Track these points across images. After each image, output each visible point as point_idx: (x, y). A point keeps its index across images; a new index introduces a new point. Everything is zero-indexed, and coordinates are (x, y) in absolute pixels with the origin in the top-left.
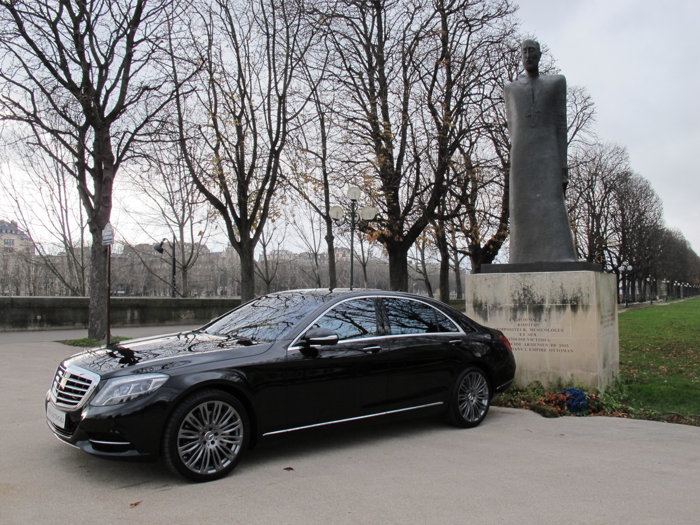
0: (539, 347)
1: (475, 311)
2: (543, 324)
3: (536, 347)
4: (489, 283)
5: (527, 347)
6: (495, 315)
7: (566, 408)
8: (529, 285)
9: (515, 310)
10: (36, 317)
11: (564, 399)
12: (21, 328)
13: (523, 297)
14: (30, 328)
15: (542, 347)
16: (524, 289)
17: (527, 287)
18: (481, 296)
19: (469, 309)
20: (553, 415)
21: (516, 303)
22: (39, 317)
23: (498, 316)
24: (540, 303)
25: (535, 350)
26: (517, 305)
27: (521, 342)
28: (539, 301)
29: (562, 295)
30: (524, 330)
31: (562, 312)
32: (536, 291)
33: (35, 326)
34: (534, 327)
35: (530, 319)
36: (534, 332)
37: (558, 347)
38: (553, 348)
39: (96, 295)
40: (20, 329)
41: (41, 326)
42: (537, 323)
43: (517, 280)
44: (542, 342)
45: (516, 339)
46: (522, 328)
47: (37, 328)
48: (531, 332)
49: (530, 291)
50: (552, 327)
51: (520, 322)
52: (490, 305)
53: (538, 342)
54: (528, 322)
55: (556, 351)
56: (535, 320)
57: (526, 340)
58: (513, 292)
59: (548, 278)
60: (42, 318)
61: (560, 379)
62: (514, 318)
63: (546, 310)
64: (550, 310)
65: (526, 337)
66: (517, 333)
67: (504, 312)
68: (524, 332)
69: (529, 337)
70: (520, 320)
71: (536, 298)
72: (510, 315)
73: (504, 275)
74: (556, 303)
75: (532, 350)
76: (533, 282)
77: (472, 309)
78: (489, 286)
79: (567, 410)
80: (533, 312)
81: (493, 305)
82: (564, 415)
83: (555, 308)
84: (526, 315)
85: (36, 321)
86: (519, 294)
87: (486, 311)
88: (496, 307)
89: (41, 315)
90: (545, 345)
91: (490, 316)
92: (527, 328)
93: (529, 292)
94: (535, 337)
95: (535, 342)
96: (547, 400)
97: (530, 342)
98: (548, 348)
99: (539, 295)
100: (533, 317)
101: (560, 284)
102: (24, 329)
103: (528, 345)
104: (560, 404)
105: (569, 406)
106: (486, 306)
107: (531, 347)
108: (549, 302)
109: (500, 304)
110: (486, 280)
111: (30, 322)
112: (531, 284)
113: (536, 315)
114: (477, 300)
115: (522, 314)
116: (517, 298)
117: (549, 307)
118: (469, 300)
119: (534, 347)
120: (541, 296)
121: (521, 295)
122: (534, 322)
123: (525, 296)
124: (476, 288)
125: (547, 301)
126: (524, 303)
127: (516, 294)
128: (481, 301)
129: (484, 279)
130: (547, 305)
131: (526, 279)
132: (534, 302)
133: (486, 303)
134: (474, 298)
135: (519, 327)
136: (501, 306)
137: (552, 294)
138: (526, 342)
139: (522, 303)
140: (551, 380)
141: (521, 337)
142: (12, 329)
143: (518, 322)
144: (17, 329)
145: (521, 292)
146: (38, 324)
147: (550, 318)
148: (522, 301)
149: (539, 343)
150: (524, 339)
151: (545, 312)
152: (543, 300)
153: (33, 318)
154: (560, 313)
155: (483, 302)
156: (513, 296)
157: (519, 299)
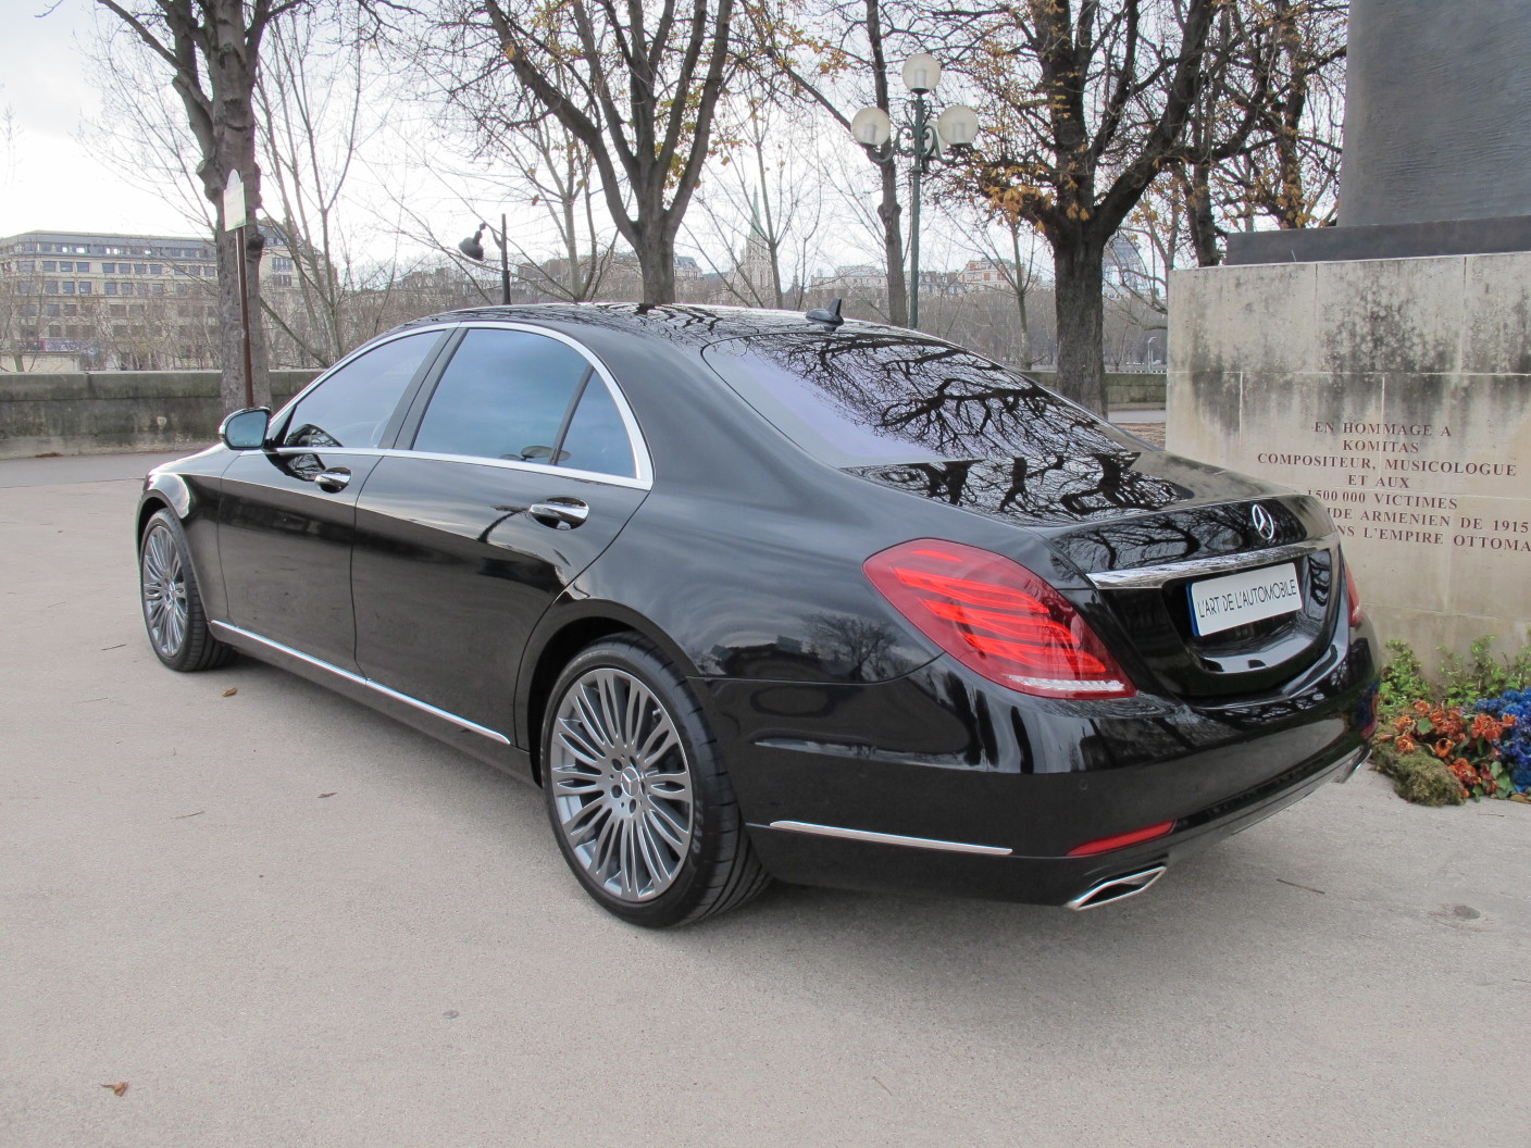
0: (1416, 528)
1: (1197, 393)
2: (1438, 447)
3: (1404, 527)
4: (1250, 295)
5: (1372, 525)
6: (1265, 410)
7: (1496, 768)
8: (1396, 302)
9: (1335, 392)
10: (154, 422)
11: (1490, 734)
12: (120, 444)
13: (1366, 347)
14: (141, 447)
15: (1427, 528)
16: (1374, 317)
17: (1388, 308)
18: (1219, 343)
19: (1177, 389)
20: (1442, 796)
21: (1341, 367)
22: (161, 421)
23: (1274, 412)
24: (1430, 369)
25: (1397, 535)
26: (1347, 373)
27: (1350, 504)
28: (1428, 362)
29: (1520, 339)
30: (1366, 463)
31: (1515, 403)
32: (1418, 322)
33: (153, 442)
34: (1402, 456)
35: (1390, 428)
36: (1400, 473)
37: (1486, 530)
38: (1468, 532)
39: (233, 361)
40: (117, 449)
41: (168, 440)
42: (1416, 440)
43: (1350, 284)
44: (1428, 511)
45: (1334, 496)
46: (1359, 455)
47: (158, 446)
48: (1391, 472)
49: (1398, 325)
50: (1471, 456)
51: (1353, 437)
52: (1247, 372)
53: (1412, 509)
54: (1381, 437)
55: (1477, 542)
56: (1408, 431)
57: (1370, 499)
58: (1333, 327)
59: (1469, 275)
60: (169, 422)
61: (1484, 644)
62: (1332, 422)
63: (1454, 395)
64: (1467, 394)
65: (1371, 488)
66: (1341, 473)
67: (1296, 401)
68: (1363, 472)
69: (1379, 490)
70: (1350, 428)
71: (1418, 350)
72: (1317, 408)
73: (1303, 268)
74: (1493, 370)
75: (1388, 534)
76: (1410, 290)
77: (1187, 387)
78: (1249, 307)
79: (1500, 776)
80: (1404, 400)
81: (1259, 374)
82: (1488, 794)
83: (1487, 389)
84: (1375, 413)
85: (154, 428)
86: (1353, 334)
87: (1234, 396)
88: (1273, 380)
89: (167, 416)
90: (1437, 520)
91: (1245, 415)
92: (1378, 458)
93: (1394, 330)
94: (1405, 492)
95: (1401, 507)
96: (1423, 731)
97: (1383, 508)
98: (1447, 533)
99: (1429, 338)
100: (1399, 417)
101: (1514, 299)
102: (127, 448)
103: (1377, 516)
104: (1476, 750)
105: (1508, 761)
106: (1237, 377)
107: (1388, 526)
108: (1466, 367)
109: (1283, 372)
110: (1238, 285)
111: (141, 430)
112: (1403, 297)
113: (1411, 413)
114: (1205, 357)
115: (1362, 407)
116: (1345, 349)
117: (1466, 383)
118: (1179, 356)
119: (1397, 527)
120: (1437, 344)
121: (1363, 339)
122: (1402, 439)
123: (1378, 342)
124: (1202, 316)
125: (1459, 362)
126: (1373, 367)
127: (1345, 334)
128: (1219, 358)
129: (1233, 281)
130: (1457, 375)
131: (1383, 281)
132: (1409, 365)
133: (1235, 367)
134: (1195, 348)
135: (1348, 454)
136: (1289, 376)
137: (1482, 336)
138: (1370, 506)
139: (1363, 369)
140: (1450, 644)
141: (1351, 489)
142: (98, 450)
143: (1344, 437)
144: (110, 449)
145: (1363, 328)
146: (160, 436)
147: (1465, 422)
148: (1366, 361)
149: (1418, 511)
150: (1362, 497)
151: (1447, 401)
152: (1443, 358)
153: (146, 422)
154: (1507, 408)
155: (1227, 365)
156: (1332, 341)
157: (1354, 356)
